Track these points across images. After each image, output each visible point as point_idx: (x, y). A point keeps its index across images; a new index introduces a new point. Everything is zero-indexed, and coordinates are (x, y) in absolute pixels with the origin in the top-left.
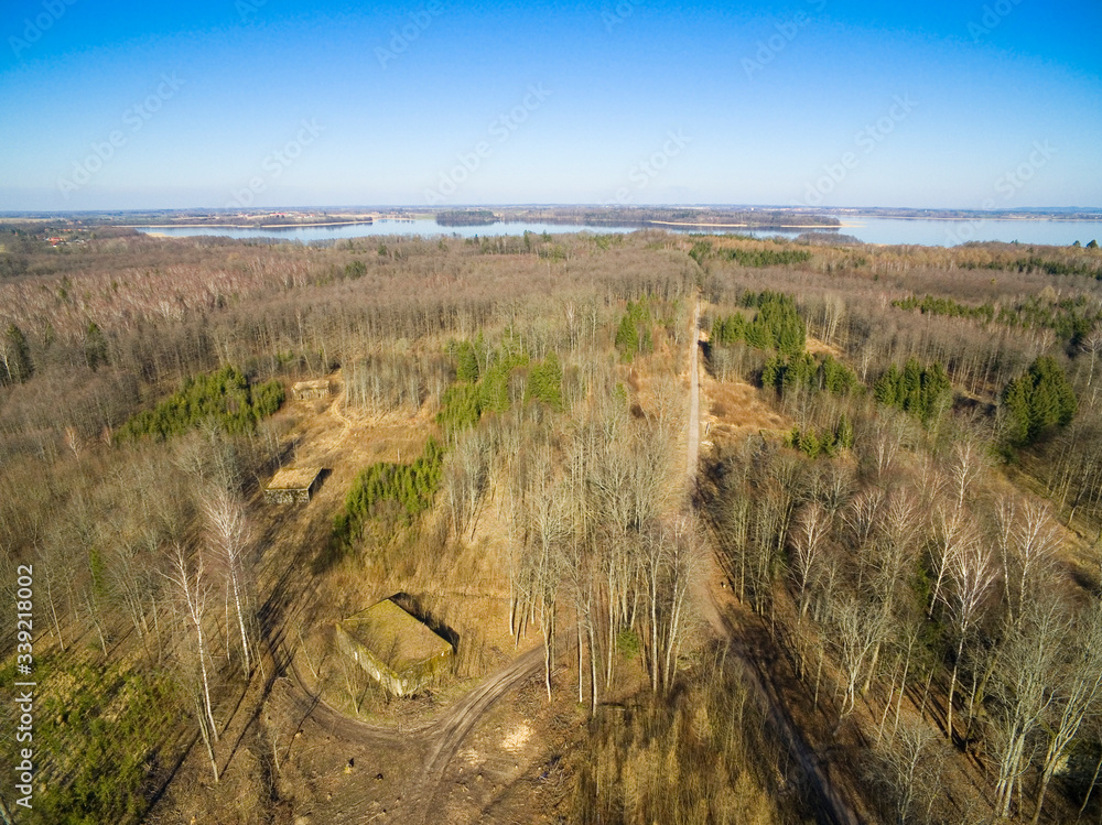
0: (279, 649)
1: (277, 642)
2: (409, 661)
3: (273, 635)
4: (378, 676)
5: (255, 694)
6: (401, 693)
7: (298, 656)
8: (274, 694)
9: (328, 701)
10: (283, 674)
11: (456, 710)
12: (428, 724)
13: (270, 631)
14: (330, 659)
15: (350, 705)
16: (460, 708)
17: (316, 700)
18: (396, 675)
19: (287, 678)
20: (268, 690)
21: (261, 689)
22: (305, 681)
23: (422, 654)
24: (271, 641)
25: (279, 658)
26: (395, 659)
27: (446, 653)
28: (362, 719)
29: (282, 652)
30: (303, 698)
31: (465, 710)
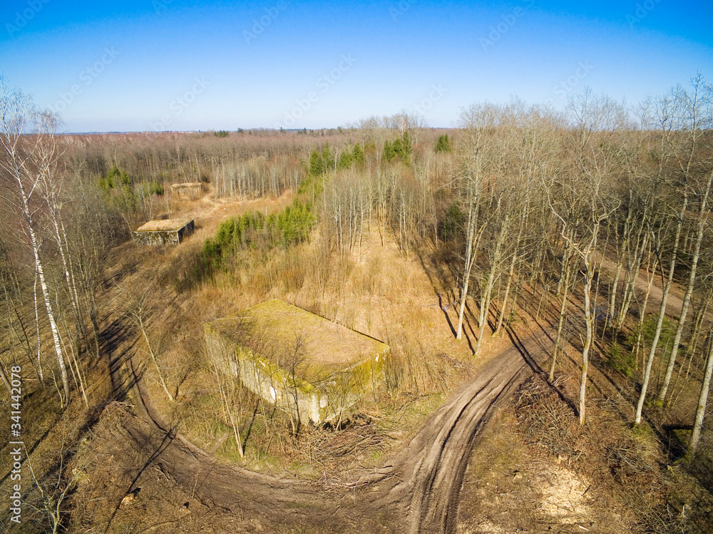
0: (124, 367)
1: (123, 358)
2: (327, 366)
3: (119, 351)
4: (271, 394)
5: (68, 429)
6: (316, 419)
7: (148, 375)
8: (100, 427)
9: (187, 436)
10: (121, 397)
11: (421, 447)
12: (378, 473)
13: (115, 347)
14: (195, 376)
15: (227, 442)
16: (425, 441)
17: (169, 435)
18: (309, 386)
19: (126, 403)
20: (92, 422)
21: (81, 421)
22: (155, 406)
23: (345, 357)
24: (113, 359)
25: (120, 378)
26: (303, 365)
27: (381, 356)
28: (252, 466)
29: (126, 371)
30: (148, 432)
31: (437, 445)
